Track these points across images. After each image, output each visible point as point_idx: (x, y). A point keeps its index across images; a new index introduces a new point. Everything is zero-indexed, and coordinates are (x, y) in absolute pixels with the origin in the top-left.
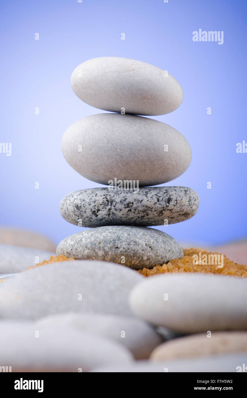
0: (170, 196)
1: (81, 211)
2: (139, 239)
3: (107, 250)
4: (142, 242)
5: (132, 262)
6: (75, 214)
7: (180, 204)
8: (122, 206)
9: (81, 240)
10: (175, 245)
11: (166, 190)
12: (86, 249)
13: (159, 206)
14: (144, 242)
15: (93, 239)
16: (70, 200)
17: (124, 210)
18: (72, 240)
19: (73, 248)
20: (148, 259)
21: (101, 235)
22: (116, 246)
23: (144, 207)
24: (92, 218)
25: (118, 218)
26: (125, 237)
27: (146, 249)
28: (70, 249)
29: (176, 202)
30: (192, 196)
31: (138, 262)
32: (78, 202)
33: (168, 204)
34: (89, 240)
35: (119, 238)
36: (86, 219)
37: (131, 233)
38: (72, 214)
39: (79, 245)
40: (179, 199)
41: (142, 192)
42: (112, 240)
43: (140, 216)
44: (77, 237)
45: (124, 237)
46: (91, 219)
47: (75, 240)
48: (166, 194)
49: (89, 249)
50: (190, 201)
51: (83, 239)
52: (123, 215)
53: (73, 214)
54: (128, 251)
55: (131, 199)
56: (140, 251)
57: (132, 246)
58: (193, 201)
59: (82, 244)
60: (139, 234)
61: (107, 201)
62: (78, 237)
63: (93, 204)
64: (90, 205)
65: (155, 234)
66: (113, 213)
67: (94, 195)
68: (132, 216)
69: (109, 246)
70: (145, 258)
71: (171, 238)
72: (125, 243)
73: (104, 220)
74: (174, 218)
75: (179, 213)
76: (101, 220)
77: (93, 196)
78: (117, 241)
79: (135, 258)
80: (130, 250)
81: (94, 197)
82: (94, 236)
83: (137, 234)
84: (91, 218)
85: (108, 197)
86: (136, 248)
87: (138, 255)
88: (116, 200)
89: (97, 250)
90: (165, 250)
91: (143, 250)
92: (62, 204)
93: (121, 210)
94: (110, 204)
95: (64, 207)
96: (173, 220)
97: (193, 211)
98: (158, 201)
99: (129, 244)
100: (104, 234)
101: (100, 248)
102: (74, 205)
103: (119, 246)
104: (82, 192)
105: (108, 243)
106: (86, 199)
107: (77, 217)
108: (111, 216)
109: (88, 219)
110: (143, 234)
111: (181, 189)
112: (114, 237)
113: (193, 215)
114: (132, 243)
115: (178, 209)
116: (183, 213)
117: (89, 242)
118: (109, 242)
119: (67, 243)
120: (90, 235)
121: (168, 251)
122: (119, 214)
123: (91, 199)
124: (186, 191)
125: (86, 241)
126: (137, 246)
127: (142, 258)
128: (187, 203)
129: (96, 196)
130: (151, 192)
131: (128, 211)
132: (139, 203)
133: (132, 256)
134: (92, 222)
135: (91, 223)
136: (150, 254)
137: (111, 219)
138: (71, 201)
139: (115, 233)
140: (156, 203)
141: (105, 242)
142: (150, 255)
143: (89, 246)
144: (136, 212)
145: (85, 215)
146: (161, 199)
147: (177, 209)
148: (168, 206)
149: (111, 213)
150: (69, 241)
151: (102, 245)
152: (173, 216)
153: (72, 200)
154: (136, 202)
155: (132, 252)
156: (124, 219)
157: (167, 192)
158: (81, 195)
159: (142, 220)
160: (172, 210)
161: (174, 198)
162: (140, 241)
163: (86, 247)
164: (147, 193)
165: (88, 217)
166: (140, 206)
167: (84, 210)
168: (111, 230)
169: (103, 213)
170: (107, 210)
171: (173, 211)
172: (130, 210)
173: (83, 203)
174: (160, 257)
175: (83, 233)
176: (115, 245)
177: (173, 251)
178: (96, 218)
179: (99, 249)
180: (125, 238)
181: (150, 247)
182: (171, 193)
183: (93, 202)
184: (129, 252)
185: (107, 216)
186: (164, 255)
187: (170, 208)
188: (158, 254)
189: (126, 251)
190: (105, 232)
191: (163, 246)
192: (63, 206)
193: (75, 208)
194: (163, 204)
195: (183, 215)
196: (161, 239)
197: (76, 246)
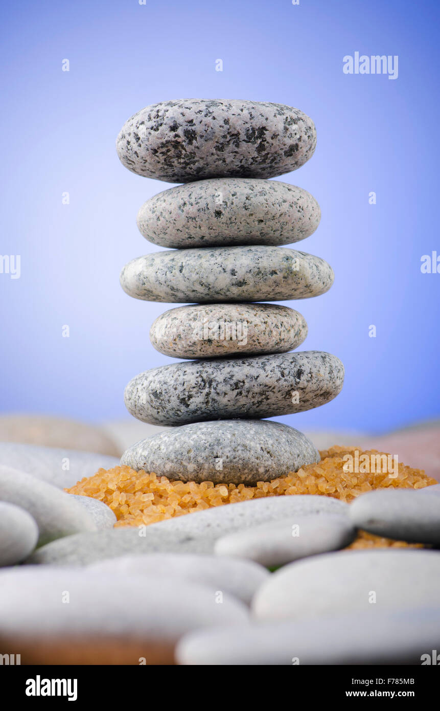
0: (300, 367)
1: (162, 400)
2: (251, 441)
3: (201, 462)
4: (255, 445)
5: (241, 478)
6: (152, 406)
7: (317, 379)
8: (227, 388)
9: (159, 448)
10: (306, 446)
11: (293, 358)
12: (167, 461)
13: (285, 383)
14: (258, 445)
15: (177, 445)
16: (143, 384)
17: (230, 393)
18: (144, 449)
19: (147, 461)
20: (267, 471)
21: (189, 438)
22: (215, 454)
23: (262, 386)
24: (180, 411)
25: (221, 407)
26: (228, 439)
27: (262, 457)
28: (143, 462)
29: (310, 375)
30: (334, 365)
31: (250, 477)
32: (156, 386)
33: (298, 380)
34: (171, 448)
35: (218, 442)
36: (171, 413)
37: (236, 433)
38: (147, 406)
39: (156, 457)
40: (314, 370)
41: (257, 363)
42: (207, 445)
43: (256, 402)
44: (151, 443)
45: (226, 439)
46: (178, 412)
47: (149, 449)
48: (294, 364)
49: (172, 461)
50: (331, 372)
51: (162, 447)
52: (229, 401)
53: (150, 406)
54: (235, 460)
55: (241, 375)
56: (253, 459)
57: (240, 452)
58: (335, 373)
59: (162, 455)
60: (249, 433)
61: (203, 380)
62: (154, 443)
63: (180, 388)
64: (176, 389)
65: (275, 430)
66: (213, 400)
67: (181, 373)
68: (243, 403)
69: (203, 455)
70: (261, 470)
71: (300, 434)
72: (229, 449)
73: (199, 412)
74: (308, 401)
75: (316, 393)
76: (195, 411)
77: (179, 376)
78: (216, 447)
79: (246, 471)
80: (238, 459)
81: (182, 377)
82: (178, 441)
83: (246, 433)
84: (178, 410)
85: (204, 375)
86: (246, 455)
87: (250, 466)
88: (217, 378)
89: (185, 463)
90: (292, 455)
91: (257, 458)
92: (128, 391)
93: (226, 394)
94: (207, 385)
95: (133, 396)
96: (306, 404)
97: (336, 388)
98: (283, 376)
99: (234, 451)
100: (195, 436)
101: (190, 459)
102: (150, 392)
103: (219, 454)
104: (160, 370)
105: (201, 451)
106: (168, 380)
107: (156, 410)
108: (210, 404)
109: (173, 412)
110: (256, 433)
111: (316, 355)
112: (210, 440)
113: (335, 395)
114: (239, 448)
115: (315, 387)
116: (322, 392)
117: (171, 451)
118: (203, 448)
119: (136, 453)
120: (172, 439)
121: (296, 456)
122: (224, 400)
123: (176, 380)
124: (324, 358)
125: (167, 449)
126: (248, 452)
127: (257, 470)
128: (327, 376)
129: (184, 375)
130: (270, 362)
131: (238, 394)
132: (254, 381)
133: (240, 468)
134: (179, 416)
135: (178, 418)
136: (270, 463)
137: (211, 408)
138: (144, 386)
139: (212, 433)
140: (280, 379)
141: (197, 449)
142: (268, 465)
143: (173, 456)
144: (250, 395)
145: (169, 406)
146: (286, 372)
147: (312, 386)
148: (299, 383)
149: (210, 400)
150: (140, 451)
151: (192, 454)
152: (307, 397)
153: (146, 383)
154: (248, 380)
155: (241, 462)
156: (230, 409)
157: (294, 361)
158: (161, 375)
159: (258, 408)
160: (305, 388)
161: (306, 369)
162: (252, 444)
163: (168, 459)
164: (265, 365)
165: (173, 409)
166: (256, 385)
167: (167, 398)
168: (204, 430)
169: (197, 401)
170: (204, 395)
171: (307, 390)
172: (241, 393)
173: (165, 387)
174: (285, 467)
175: (162, 436)
176: (213, 453)
177: (304, 456)
178: (186, 409)
179: (188, 461)
180: (228, 441)
181: (268, 453)
182: (301, 362)
183: (180, 384)
184: (236, 462)
185: (205, 405)
186: (290, 463)
187: (301, 386)
188: (282, 462)
189: (231, 461)
190: (195, 433)
191: (288, 449)
192: (132, 394)
193: (152, 397)
194: (290, 380)
195: (321, 395)
196: (284, 437)
197: (152, 458)
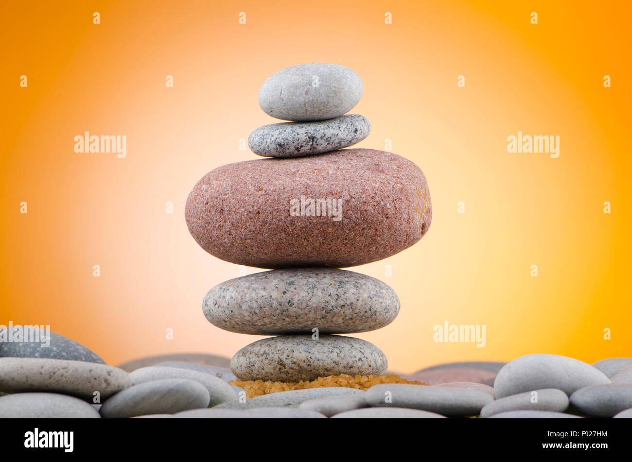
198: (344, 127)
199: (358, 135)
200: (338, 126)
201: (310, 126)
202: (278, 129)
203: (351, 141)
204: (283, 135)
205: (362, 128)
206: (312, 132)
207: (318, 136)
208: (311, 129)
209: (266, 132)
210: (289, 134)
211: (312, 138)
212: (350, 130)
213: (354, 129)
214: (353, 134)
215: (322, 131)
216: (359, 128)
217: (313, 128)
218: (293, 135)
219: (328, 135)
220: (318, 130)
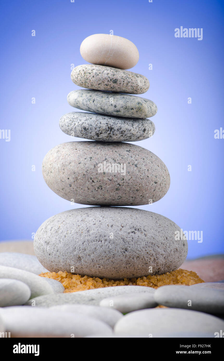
198: (136, 125)
199: (145, 134)
200: (132, 124)
201: (110, 119)
202: (85, 116)
203: (138, 138)
204: (88, 121)
205: (149, 129)
206: (112, 124)
207: (116, 128)
208: (112, 121)
209: (75, 117)
210: (93, 122)
211: (111, 129)
212: (140, 129)
213: (143, 128)
214: (142, 132)
215: (119, 125)
216: (147, 128)
217: (113, 121)
218: (96, 123)
219: (123, 129)
220: (116, 123)
